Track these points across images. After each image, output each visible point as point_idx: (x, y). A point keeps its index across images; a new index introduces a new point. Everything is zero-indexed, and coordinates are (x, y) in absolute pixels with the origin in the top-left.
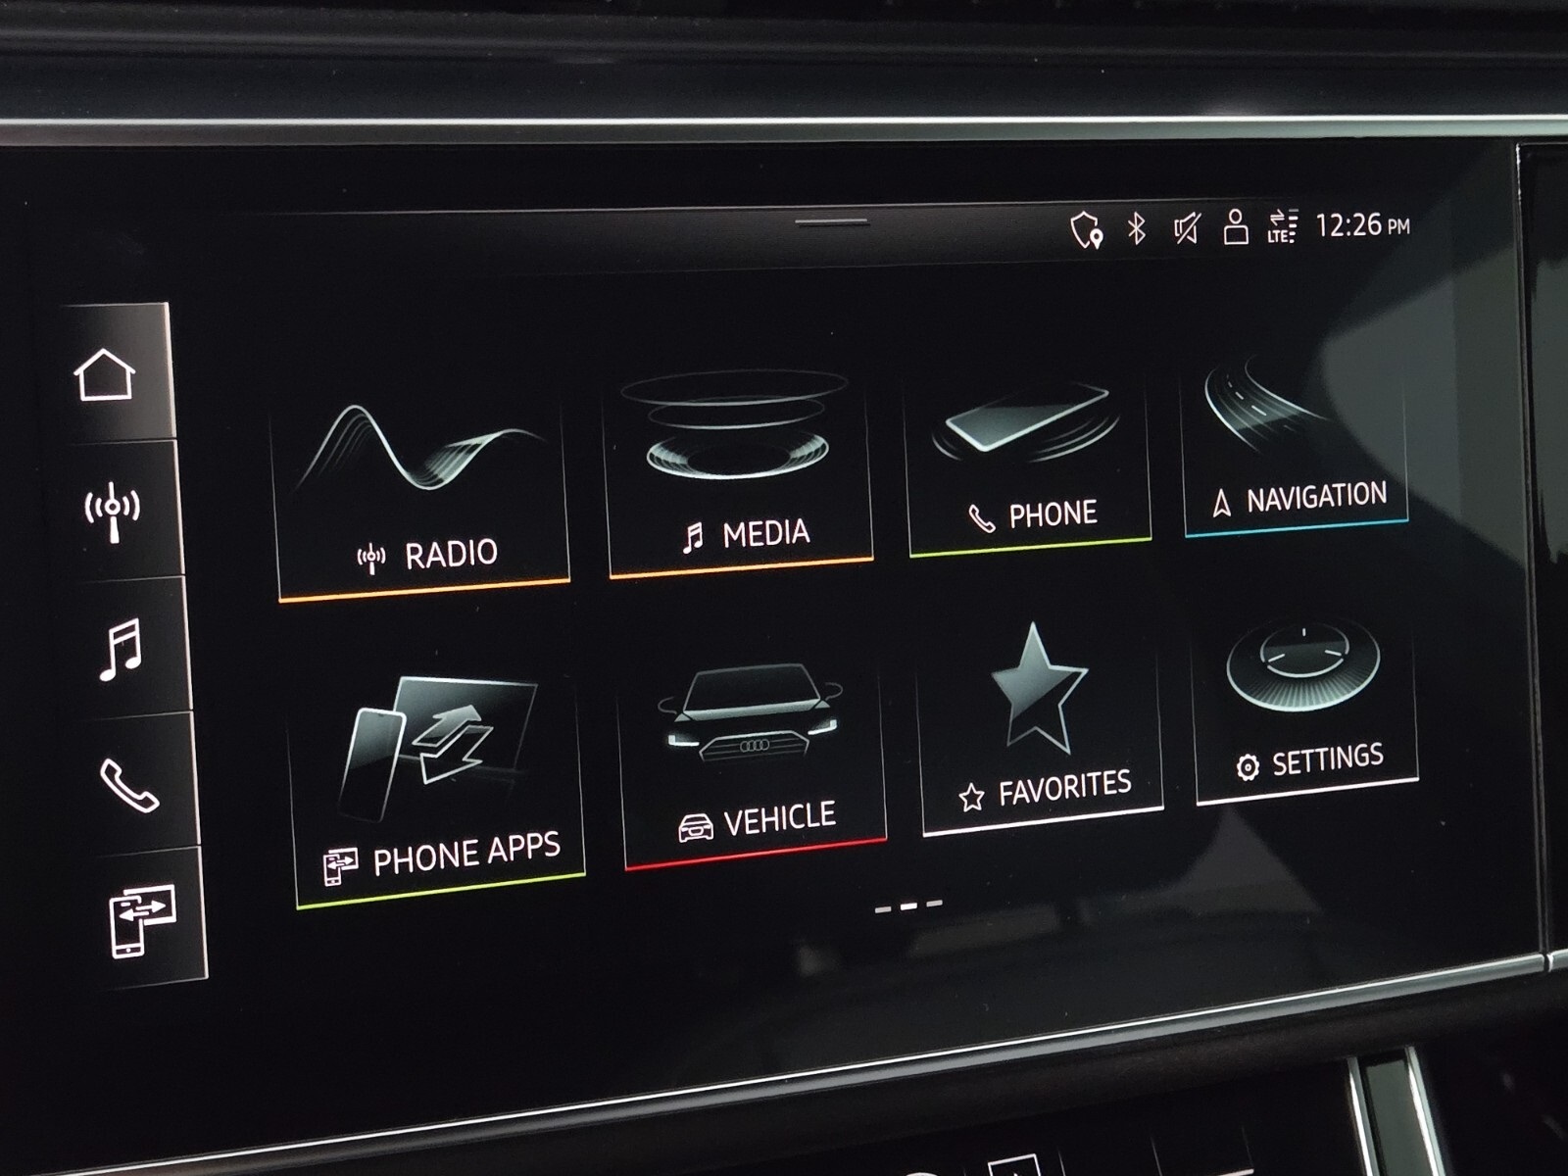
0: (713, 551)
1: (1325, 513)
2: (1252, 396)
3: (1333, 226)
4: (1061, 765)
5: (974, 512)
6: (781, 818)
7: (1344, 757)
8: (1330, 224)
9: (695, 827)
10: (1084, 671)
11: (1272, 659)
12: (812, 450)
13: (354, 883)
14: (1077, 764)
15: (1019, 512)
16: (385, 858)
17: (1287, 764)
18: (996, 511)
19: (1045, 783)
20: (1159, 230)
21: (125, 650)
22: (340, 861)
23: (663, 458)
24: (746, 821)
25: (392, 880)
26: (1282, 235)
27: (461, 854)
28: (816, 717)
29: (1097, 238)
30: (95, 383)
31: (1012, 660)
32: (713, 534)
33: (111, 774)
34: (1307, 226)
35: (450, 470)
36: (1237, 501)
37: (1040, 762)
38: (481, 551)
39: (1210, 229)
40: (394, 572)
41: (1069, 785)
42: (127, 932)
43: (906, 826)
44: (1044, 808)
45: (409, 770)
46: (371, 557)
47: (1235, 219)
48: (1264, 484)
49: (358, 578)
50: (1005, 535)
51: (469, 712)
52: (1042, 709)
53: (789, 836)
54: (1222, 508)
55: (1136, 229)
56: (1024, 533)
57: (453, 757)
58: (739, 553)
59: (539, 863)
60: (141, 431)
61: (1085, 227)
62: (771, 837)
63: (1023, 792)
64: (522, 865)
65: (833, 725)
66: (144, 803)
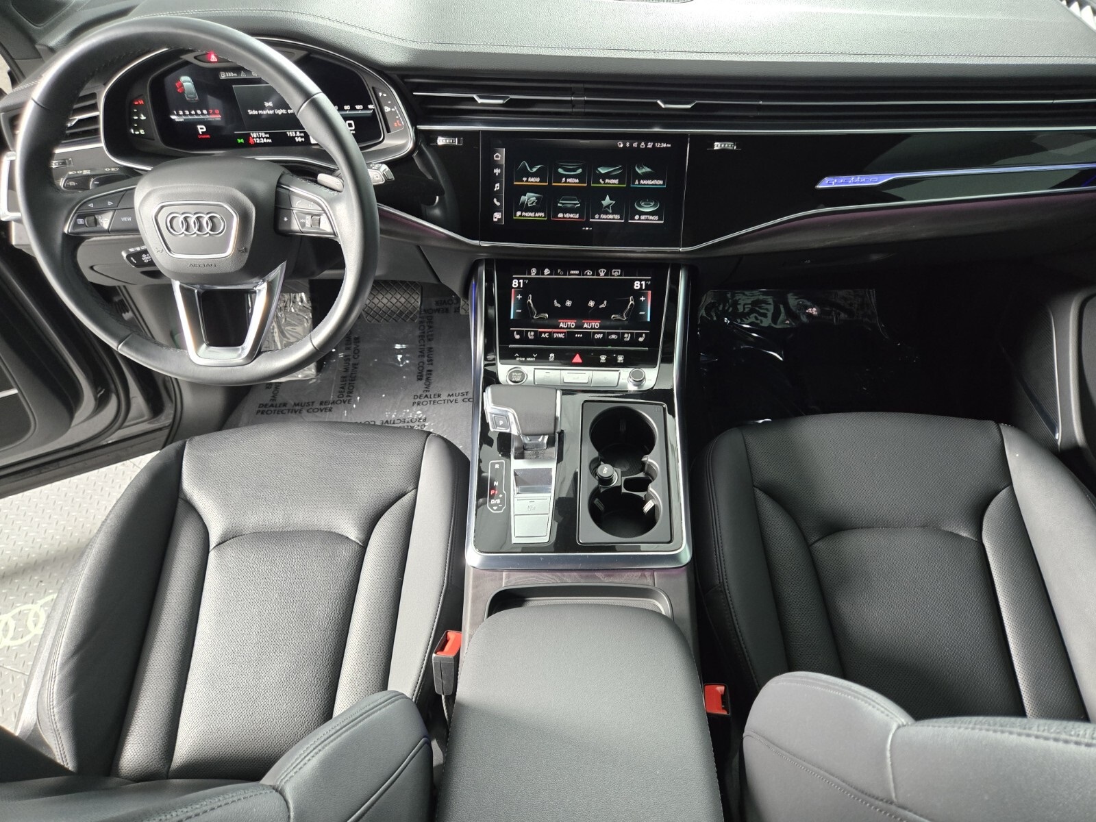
0: (566, 182)
1: (653, 185)
2: (643, 168)
3: (658, 145)
4: (610, 214)
5: (601, 180)
6: (572, 216)
7: (651, 217)
9: (560, 215)
10: (614, 202)
11: (642, 204)
12: (579, 171)
13: (520, 216)
14: (612, 214)
15: (607, 181)
16: (524, 214)
17: (643, 217)
18: (604, 180)
19: (607, 216)
20: (631, 145)
21: (497, 187)
22: (519, 213)
23: (560, 170)
24: (567, 215)
25: (524, 216)
27: (532, 214)
28: (577, 204)
29: (622, 146)
30: (496, 157)
31: (604, 200)
32: (566, 180)
33: (495, 200)
34: (654, 145)
35: (534, 170)
36: (639, 182)
37: (607, 213)
38: (538, 179)
39: (639, 145)
40: (527, 181)
41: (611, 216)
42: (495, 218)
43: (588, 219)
44: (607, 219)
45: (527, 204)
46: (525, 179)
47: (643, 144)
48: (644, 179)
49: (523, 181)
50: (605, 183)
51: (535, 198)
52: (608, 206)
53: (572, 218)
54: (637, 182)
55: (628, 145)
56: (607, 183)
57: (532, 203)
58: (569, 183)
59: (541, 217)
60: (501, 163)
61: (620, 144)
62: (570, 218)
63: (604, 216)
64: (539, 217)
65: (579, 205)
66: (498, 204)
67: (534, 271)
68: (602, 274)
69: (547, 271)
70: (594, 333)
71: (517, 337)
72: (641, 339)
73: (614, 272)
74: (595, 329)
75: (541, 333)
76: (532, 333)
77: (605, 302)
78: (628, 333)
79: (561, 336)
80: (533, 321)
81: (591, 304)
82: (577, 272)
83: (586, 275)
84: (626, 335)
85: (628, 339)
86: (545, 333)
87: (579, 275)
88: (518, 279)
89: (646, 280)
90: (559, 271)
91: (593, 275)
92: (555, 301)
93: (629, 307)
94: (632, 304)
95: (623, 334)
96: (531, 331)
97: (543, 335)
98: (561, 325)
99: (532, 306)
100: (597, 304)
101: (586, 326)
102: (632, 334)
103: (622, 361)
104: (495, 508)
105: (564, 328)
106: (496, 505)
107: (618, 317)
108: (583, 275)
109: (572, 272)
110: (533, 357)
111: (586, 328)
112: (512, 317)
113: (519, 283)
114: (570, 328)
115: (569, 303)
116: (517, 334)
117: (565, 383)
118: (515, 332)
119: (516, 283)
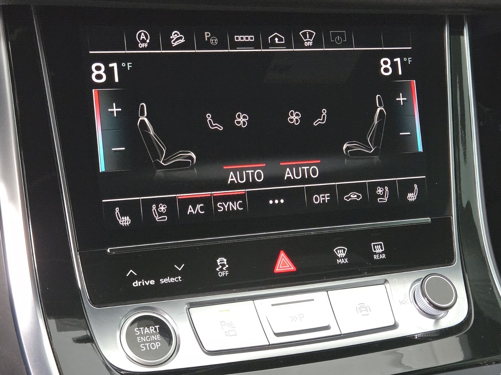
67: (143, 35)
68: (309, 43)
69: (176, 38)
70: (312, 191)
71: (125, 221)
72: (411, 197)
73: (334, 35)
74: (310, 180)
75: (185, 203)
76: (163, 208)
77: (324, 112)
78: (382, 185)
79: (235, 206)
80: (159, 173)
81: (294, 117)
82: (250, 38)
83: (274, 44)
84: (380, 191)
85: (386, 200)
86: (194, 202)
87: (255, 45)
88: (106, 60)
89: (401, 54)
90: (207, 35)
91: (288, 45)
92: (209, 117)
93: (376, 122)
94: (381, 111)
95: (374, 186)
96: (157, 202)
97: (190, 210)
98: (232, 178)
99: (152, 132)
100: (307, 119)
101: (288, 174)
102: (391, 185)
103: (383, 256)
105: (239, 186)
107: (356, 146)
108: (266, 46)
109: (239, 38)
110: (175, 274)
111: (290, 181)
112: (102, 168)
113: (109, 72)
114: (255, 184)
115: (241, 120)
116: (123, 214)
117: (278, 335)
118: (117, 210)
119: (101, 72)
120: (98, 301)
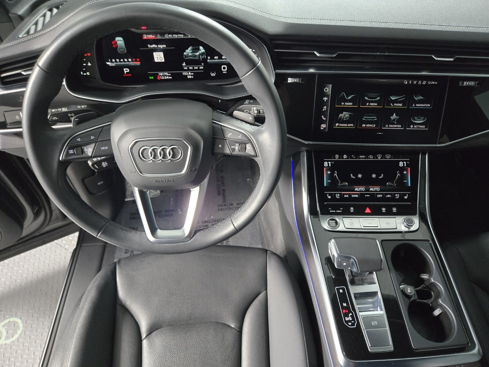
0: (369, 105)
1: (424, 107)
2: (418, 96)
3: (429, 83)
4: (395, 124)
5: (391, 104)
6: (371, 126)
7: (421, 127)
8: (429, 82)
9: (364, 125)
10: (398, 117)
11: (416, 118)
12: (378, 98)
13: (338, 126)
14: (396, 124)
15: (395, 104)
16: (340, 125)
17: (415, 126)
18: (393, 104)
19: (393, 126)
20: (412, 83)
21: (325, 108)
22: (337, 124)
23: (366, 98)
24: (368, 125)
25: (340, 126)
26: (424, 83)
27: (346, 125)
28: (375, 118)
29: (406, 83)
30: (326, 90)
31: (392, 115)
32: (369, 104)
33: (323, 117)
34: (427, 83)
35: (350, 98)
36: (415, 105)
37: (393, 124)
38: (351, 104)
39: (417, 83)
40: (344, 105)
41: (396, 126)
42: (322, 127)
43: (381, 127)
44: (393, 127)
45: (343, 119)
46: (343, 104)
47: (420, 82)
48: (418, 104)
49: (342, 105)
50: (393, 106)
51: (348, 115)
52: (394, 120)
53: (371, 127)
54: (414, 105)
55: (410, 82)
56: (395, 106)
57: (346, 118)
58: (371, 106)
59: (351, 127)
60: (328, 94)
61: (405, 82)
62: (370, 127)
63: (391, 126)
64: (350, 126)
65: (376, 119)
66: (324, 119)
67: (337, 156)
68: (379, 158)
69: (345, 156)
70: (377, 194)
71: (329, 197)
72: (406, 197)
73: (387, 156)
74: (377, 191)
75: (344, 194)
76: (339, 195)
77: (382, 175)
78: (397, 194)
79: (357, 196)
80: (338, 187)
81: (374, 176)
82: (364, 157)
83: (370, 158)
84: (396, 195)
85: (398, 197)
86: (346, 194)
87: (365, 158)
88: (328, 161)
89: (406, 161)
90: (353, 156)
91: (374, 158)
92: (351, 175)
93: (397, 178)
94: (399, 175)
95: (395, 194)
96: (337, 193)
97: (345, 196)
98: (356, 189)
99: (337, 178)
100: (377, 177)
101: (371, 189)
102: (400, 194)
103: (396, 211)
104: (350, 324)
105: (358, 191)
106: (349, 321)
107: (390, 184)
108: (368, 158)
109: (361, 157)
110: (340, 210)
111: (371, 191)
112: (325, 185)
113: (328, 164)
114: (362, 191)
115: (360, 176)
116: (329, 196)
117: (364, 227)
118: (328, 195)
119: (327, 164)
120: (321, 214)
